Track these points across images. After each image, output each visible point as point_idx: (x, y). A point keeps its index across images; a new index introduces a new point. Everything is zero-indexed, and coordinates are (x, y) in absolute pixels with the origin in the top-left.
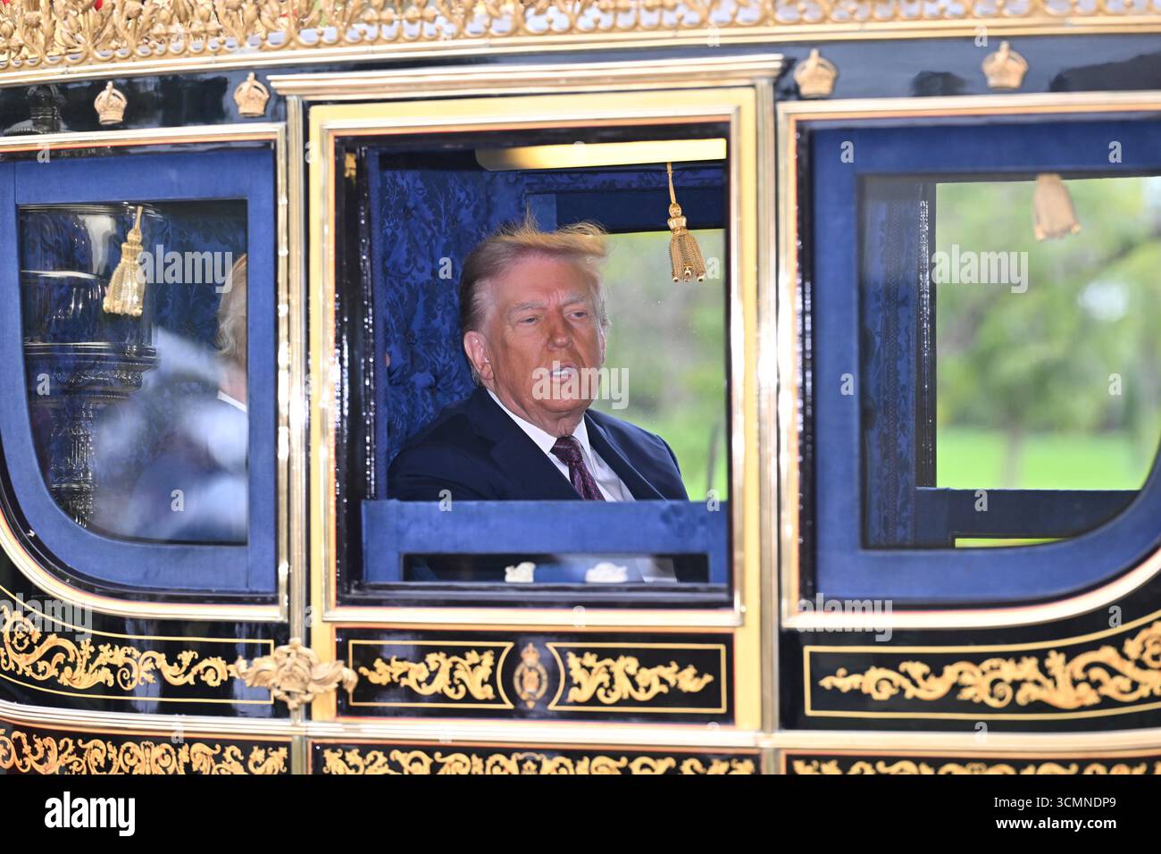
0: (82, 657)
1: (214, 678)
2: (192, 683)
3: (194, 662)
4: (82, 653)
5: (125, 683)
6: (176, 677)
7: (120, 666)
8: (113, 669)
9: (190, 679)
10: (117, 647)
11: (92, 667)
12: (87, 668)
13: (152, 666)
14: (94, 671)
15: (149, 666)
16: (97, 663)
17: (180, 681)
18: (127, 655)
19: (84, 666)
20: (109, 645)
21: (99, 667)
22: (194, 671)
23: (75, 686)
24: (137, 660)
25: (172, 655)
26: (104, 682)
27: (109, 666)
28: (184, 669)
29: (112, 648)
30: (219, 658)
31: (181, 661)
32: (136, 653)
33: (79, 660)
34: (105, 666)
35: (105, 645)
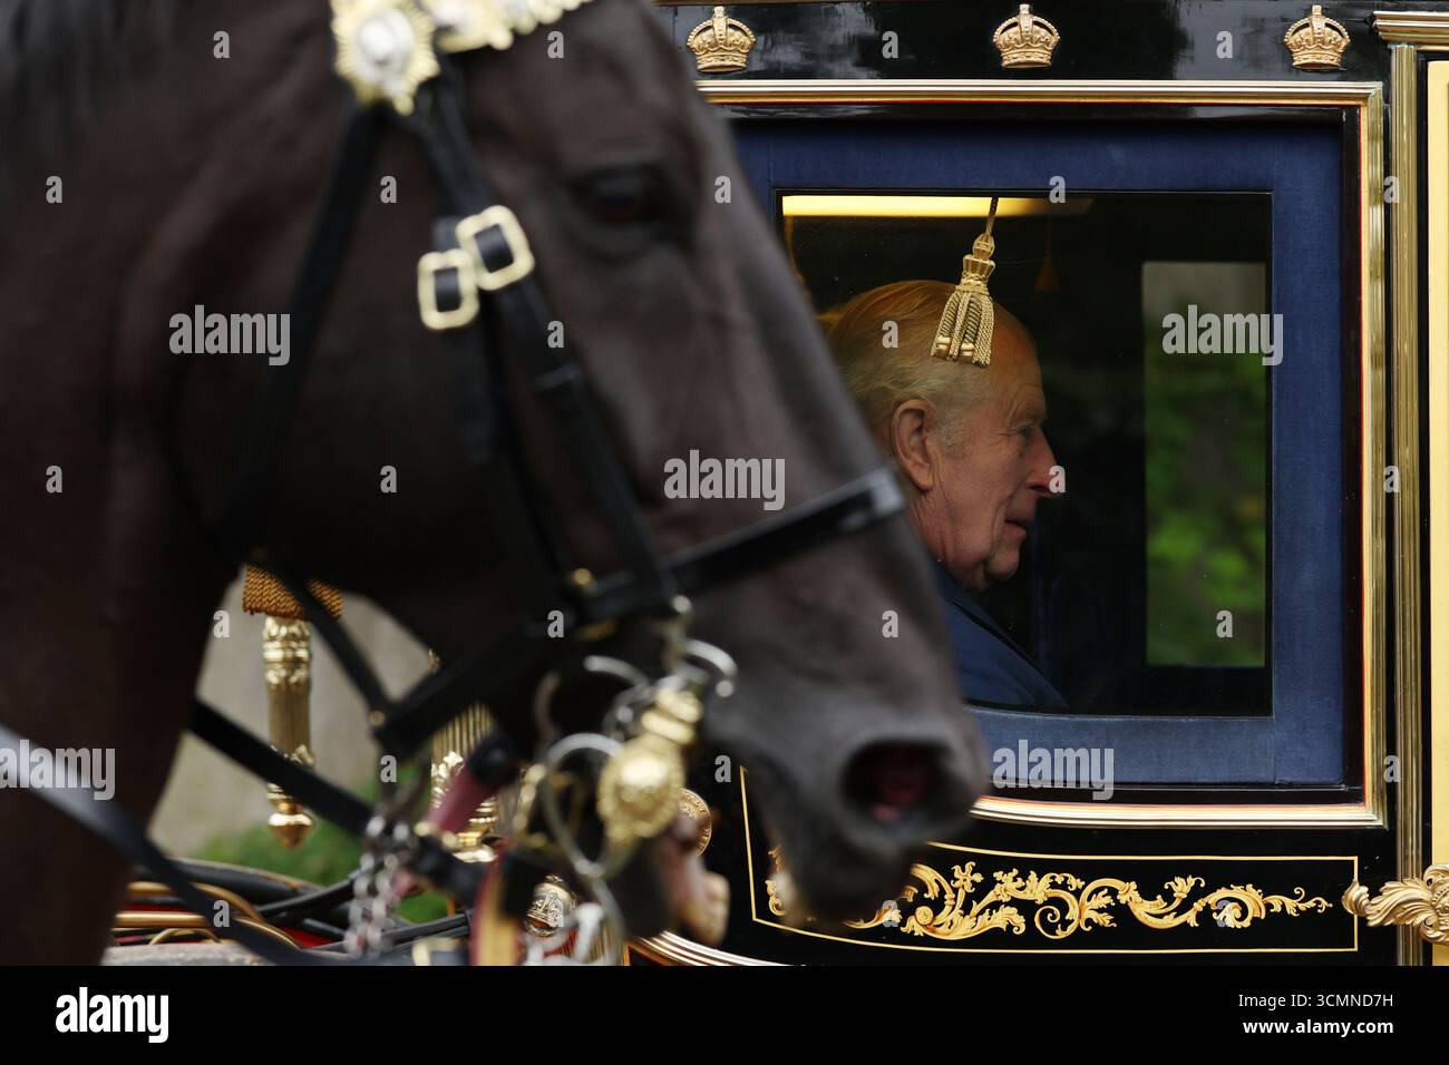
0: (955, 891)
1: (1239, 916)
2: (1193, 923)
3: (1196, 893)
4: (957, 884)
5: (1051, 928)
6: (1160, 916)
7: (1040, 902)
8: (1026, 908)
9: (1190, 917)
10: (1033, 875)
11: (976, 908)
12: (966, 909)
13: (1108, 900)
14: (982, 912)
15: (1103, 900)
16: (990, 898)
17: (1170, 922)
18: (1054, 885)
19: (960, 904)
20: (1015, 872)
21: (995, 906)
22: (1198, 906)
23: (942, 933)
24: (1077, 893)
25: (1152, 885)
26: (1004, 927)
27: (1014, 902)
28: (1176, 903)
29: (1024, 875)
30: (1249, 886)
31: (1171, 891)
32: (1075, 883)
33: (949, 895)
34: (1007, 904)
35: (1006, 872)
